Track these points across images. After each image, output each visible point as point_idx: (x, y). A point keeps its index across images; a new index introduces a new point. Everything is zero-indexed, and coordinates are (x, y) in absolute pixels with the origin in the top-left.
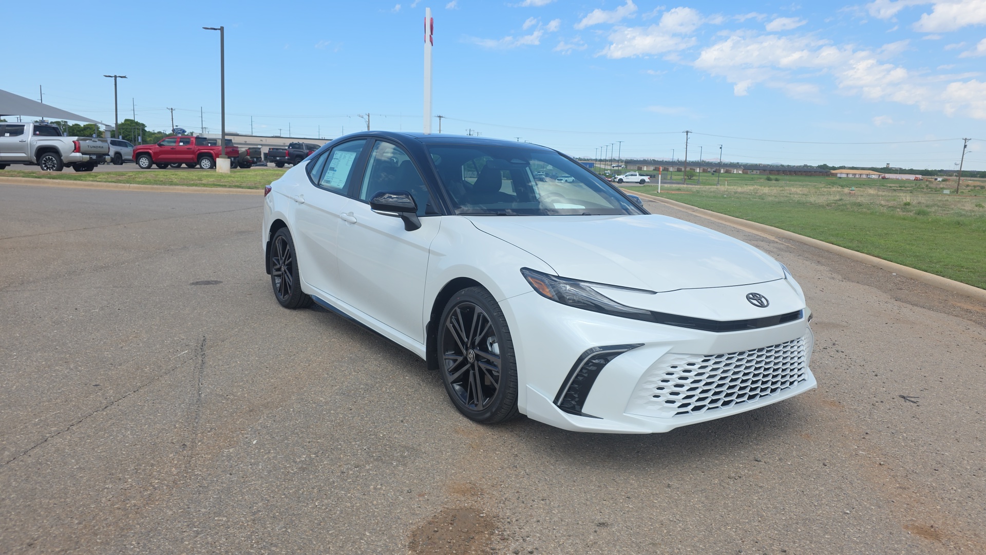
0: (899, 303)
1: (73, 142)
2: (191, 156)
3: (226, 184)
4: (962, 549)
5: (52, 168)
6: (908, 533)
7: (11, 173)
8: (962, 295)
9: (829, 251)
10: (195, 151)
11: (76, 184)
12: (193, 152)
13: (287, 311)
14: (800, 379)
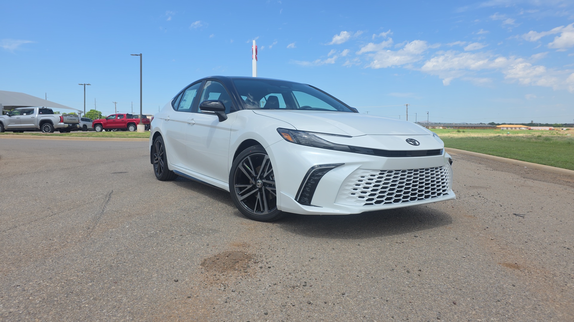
0: (525, 179)
1: (60, 117)
2: (123, 125)
3: (141, 136)
4: (532, 273)
5: (48, 131)
6: (500, 266)
7: (26, 134)
8: (565, 176)
9: (487, 159)
10: (126, 121)
11: (60, 138)
12: (125, 122)
13: (161, 182)
14: (444, 193)
